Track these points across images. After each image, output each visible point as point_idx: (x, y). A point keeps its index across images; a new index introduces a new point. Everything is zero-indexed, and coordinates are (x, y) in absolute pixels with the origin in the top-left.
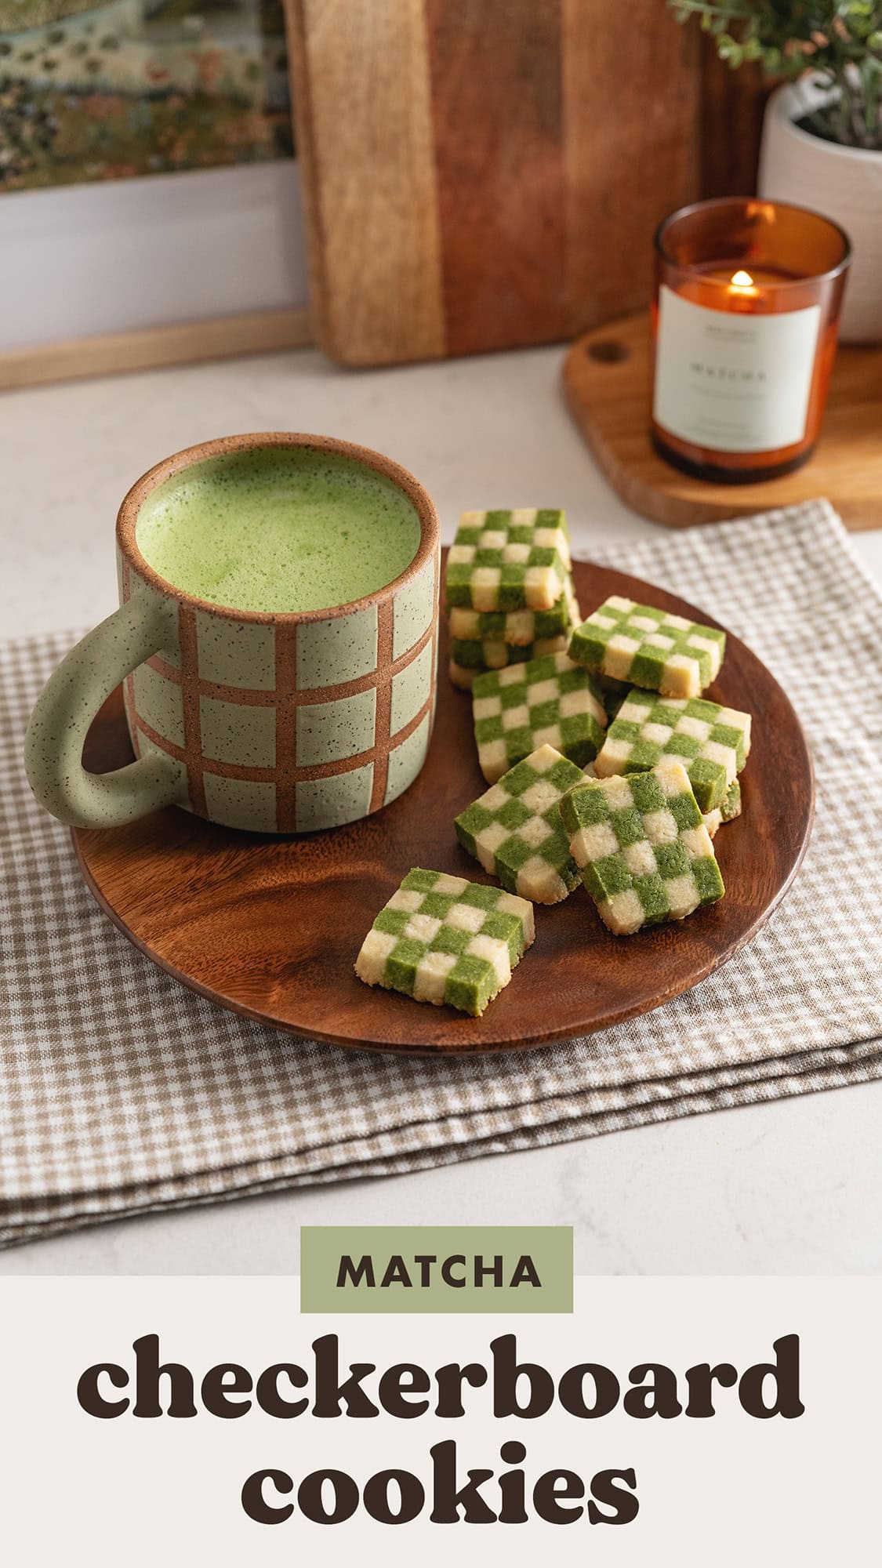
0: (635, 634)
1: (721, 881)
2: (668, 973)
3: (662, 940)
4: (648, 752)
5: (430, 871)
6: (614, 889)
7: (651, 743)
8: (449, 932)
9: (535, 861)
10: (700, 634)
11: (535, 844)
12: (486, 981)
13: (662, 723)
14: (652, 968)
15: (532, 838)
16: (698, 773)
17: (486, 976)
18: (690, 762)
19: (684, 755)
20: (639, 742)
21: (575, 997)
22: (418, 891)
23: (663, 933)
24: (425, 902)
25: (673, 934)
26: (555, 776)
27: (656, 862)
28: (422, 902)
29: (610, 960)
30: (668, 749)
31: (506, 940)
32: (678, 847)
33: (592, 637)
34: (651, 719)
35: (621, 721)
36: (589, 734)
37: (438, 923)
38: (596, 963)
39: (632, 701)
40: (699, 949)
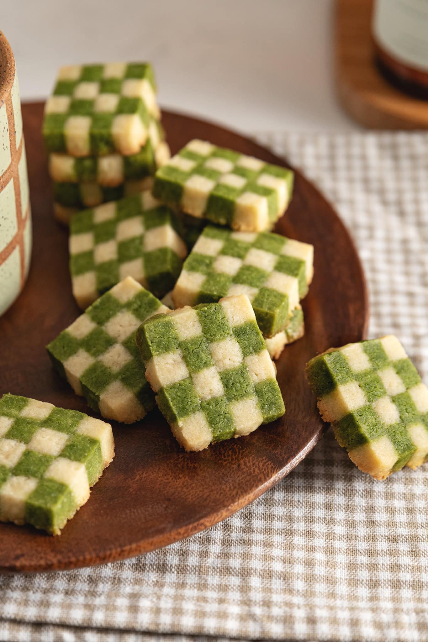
0: (212, 174)
1: (281, 401)
2: (232, 488)
3: (228, 456)
4: (219, 282)
5: (20, 397)
6: (184, 412)
7: (221, 275)
8: (31, 456)
9: (115, 386)
10: (270, 173)
11: (115, 369)
12: (63, 503)
13: (233, 255)
14: (218, 483)
15: (113, 363)
16: (263, 301)
17: (63, 499)
18: (256, 291)
19: (251, 284)
20: (211, 276)
21: (147, 513)
22: (7, 416)
23: (230, 449)
24: (13, 427)
25: (239, 449)
26: (135, 306)
27: (222, 386)
28: (9, 427)
29: (181, 476)
30: (237, 279)
31: (83, 462)
32: (242, 371)
33: (172, 178)
34: (224, 252)
35: (197, 254)
36: (168, 267)
37: (22, 448)
38: (168, 479)
39: (207, 236)
40: (261, 465)
